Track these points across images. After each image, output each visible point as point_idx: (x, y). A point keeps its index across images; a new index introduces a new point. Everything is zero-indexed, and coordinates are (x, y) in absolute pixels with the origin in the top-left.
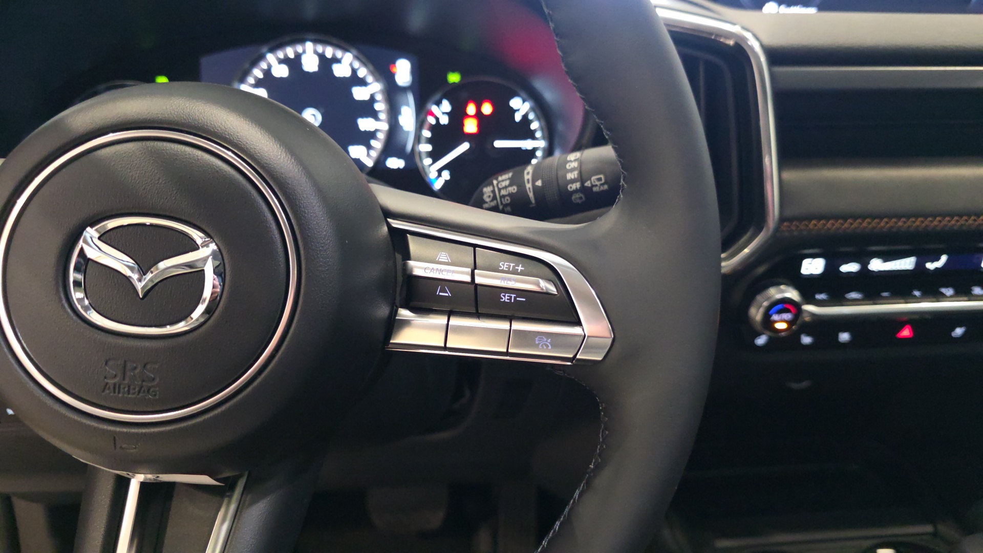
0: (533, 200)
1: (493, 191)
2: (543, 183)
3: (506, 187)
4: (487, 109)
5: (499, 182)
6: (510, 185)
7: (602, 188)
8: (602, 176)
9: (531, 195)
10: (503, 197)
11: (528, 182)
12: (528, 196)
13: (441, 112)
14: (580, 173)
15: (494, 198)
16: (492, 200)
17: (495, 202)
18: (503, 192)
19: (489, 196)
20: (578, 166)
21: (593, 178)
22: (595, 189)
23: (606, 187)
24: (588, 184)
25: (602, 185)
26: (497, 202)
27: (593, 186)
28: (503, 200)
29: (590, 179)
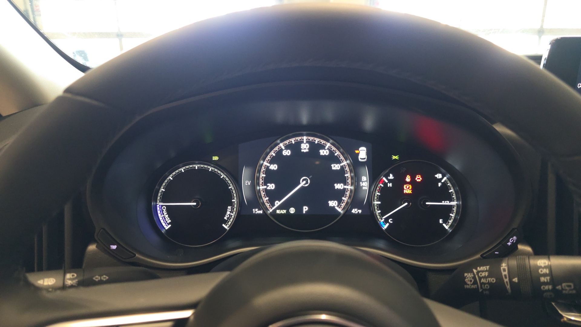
0: (510, 291)
1: (474, 278)
2: (518, 279)
3: (485, 277)
4: (419, 178)
5: (478, 272)
6: (489, 276)
7: (571, 292)
8: (572, 284)
9: (508, 287)
10: (482, 284)
11: (506, 278)
12: (506, 288)
13: (388, 180)
14: (552, 279)
15: (475, 282)
16: (474, 284)
17: (476, 286)
18: (483, 280)
19: (471, 281)
20: (549, 272)
21: (564, 284)
22: (564, 292)
23: (574, 292)
24: (559, 287)
25: (572, 290)
26: (478, 286)
27: (563, 289)
28: (483, 286)
29: (561, 285)
